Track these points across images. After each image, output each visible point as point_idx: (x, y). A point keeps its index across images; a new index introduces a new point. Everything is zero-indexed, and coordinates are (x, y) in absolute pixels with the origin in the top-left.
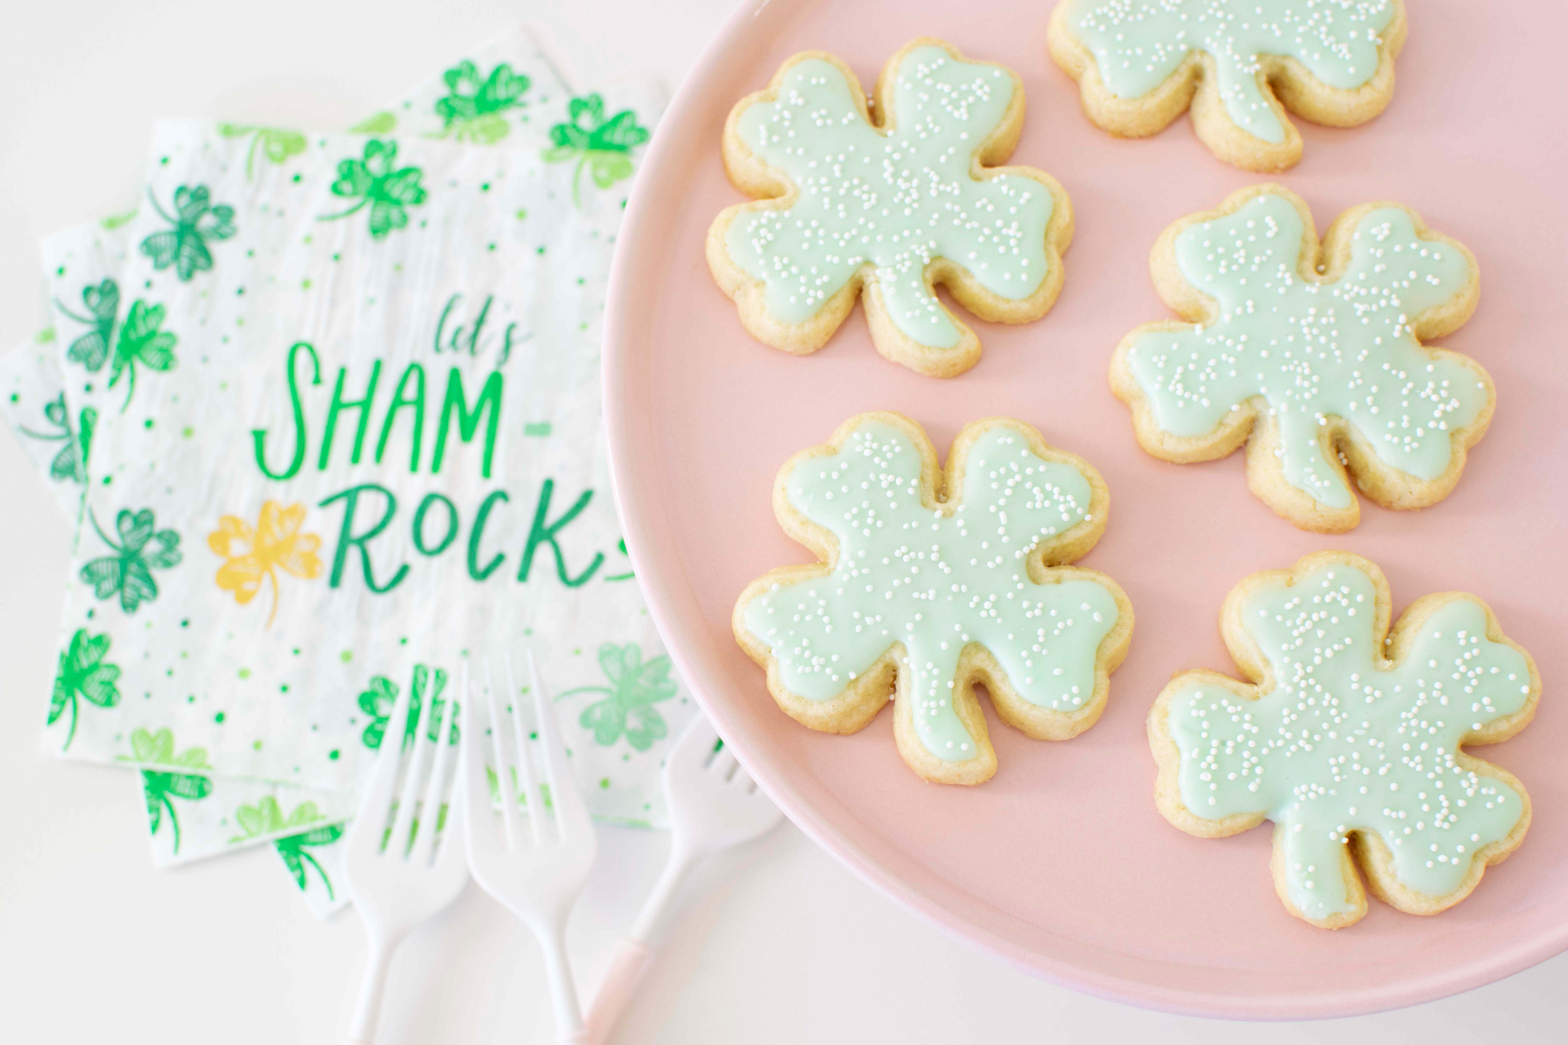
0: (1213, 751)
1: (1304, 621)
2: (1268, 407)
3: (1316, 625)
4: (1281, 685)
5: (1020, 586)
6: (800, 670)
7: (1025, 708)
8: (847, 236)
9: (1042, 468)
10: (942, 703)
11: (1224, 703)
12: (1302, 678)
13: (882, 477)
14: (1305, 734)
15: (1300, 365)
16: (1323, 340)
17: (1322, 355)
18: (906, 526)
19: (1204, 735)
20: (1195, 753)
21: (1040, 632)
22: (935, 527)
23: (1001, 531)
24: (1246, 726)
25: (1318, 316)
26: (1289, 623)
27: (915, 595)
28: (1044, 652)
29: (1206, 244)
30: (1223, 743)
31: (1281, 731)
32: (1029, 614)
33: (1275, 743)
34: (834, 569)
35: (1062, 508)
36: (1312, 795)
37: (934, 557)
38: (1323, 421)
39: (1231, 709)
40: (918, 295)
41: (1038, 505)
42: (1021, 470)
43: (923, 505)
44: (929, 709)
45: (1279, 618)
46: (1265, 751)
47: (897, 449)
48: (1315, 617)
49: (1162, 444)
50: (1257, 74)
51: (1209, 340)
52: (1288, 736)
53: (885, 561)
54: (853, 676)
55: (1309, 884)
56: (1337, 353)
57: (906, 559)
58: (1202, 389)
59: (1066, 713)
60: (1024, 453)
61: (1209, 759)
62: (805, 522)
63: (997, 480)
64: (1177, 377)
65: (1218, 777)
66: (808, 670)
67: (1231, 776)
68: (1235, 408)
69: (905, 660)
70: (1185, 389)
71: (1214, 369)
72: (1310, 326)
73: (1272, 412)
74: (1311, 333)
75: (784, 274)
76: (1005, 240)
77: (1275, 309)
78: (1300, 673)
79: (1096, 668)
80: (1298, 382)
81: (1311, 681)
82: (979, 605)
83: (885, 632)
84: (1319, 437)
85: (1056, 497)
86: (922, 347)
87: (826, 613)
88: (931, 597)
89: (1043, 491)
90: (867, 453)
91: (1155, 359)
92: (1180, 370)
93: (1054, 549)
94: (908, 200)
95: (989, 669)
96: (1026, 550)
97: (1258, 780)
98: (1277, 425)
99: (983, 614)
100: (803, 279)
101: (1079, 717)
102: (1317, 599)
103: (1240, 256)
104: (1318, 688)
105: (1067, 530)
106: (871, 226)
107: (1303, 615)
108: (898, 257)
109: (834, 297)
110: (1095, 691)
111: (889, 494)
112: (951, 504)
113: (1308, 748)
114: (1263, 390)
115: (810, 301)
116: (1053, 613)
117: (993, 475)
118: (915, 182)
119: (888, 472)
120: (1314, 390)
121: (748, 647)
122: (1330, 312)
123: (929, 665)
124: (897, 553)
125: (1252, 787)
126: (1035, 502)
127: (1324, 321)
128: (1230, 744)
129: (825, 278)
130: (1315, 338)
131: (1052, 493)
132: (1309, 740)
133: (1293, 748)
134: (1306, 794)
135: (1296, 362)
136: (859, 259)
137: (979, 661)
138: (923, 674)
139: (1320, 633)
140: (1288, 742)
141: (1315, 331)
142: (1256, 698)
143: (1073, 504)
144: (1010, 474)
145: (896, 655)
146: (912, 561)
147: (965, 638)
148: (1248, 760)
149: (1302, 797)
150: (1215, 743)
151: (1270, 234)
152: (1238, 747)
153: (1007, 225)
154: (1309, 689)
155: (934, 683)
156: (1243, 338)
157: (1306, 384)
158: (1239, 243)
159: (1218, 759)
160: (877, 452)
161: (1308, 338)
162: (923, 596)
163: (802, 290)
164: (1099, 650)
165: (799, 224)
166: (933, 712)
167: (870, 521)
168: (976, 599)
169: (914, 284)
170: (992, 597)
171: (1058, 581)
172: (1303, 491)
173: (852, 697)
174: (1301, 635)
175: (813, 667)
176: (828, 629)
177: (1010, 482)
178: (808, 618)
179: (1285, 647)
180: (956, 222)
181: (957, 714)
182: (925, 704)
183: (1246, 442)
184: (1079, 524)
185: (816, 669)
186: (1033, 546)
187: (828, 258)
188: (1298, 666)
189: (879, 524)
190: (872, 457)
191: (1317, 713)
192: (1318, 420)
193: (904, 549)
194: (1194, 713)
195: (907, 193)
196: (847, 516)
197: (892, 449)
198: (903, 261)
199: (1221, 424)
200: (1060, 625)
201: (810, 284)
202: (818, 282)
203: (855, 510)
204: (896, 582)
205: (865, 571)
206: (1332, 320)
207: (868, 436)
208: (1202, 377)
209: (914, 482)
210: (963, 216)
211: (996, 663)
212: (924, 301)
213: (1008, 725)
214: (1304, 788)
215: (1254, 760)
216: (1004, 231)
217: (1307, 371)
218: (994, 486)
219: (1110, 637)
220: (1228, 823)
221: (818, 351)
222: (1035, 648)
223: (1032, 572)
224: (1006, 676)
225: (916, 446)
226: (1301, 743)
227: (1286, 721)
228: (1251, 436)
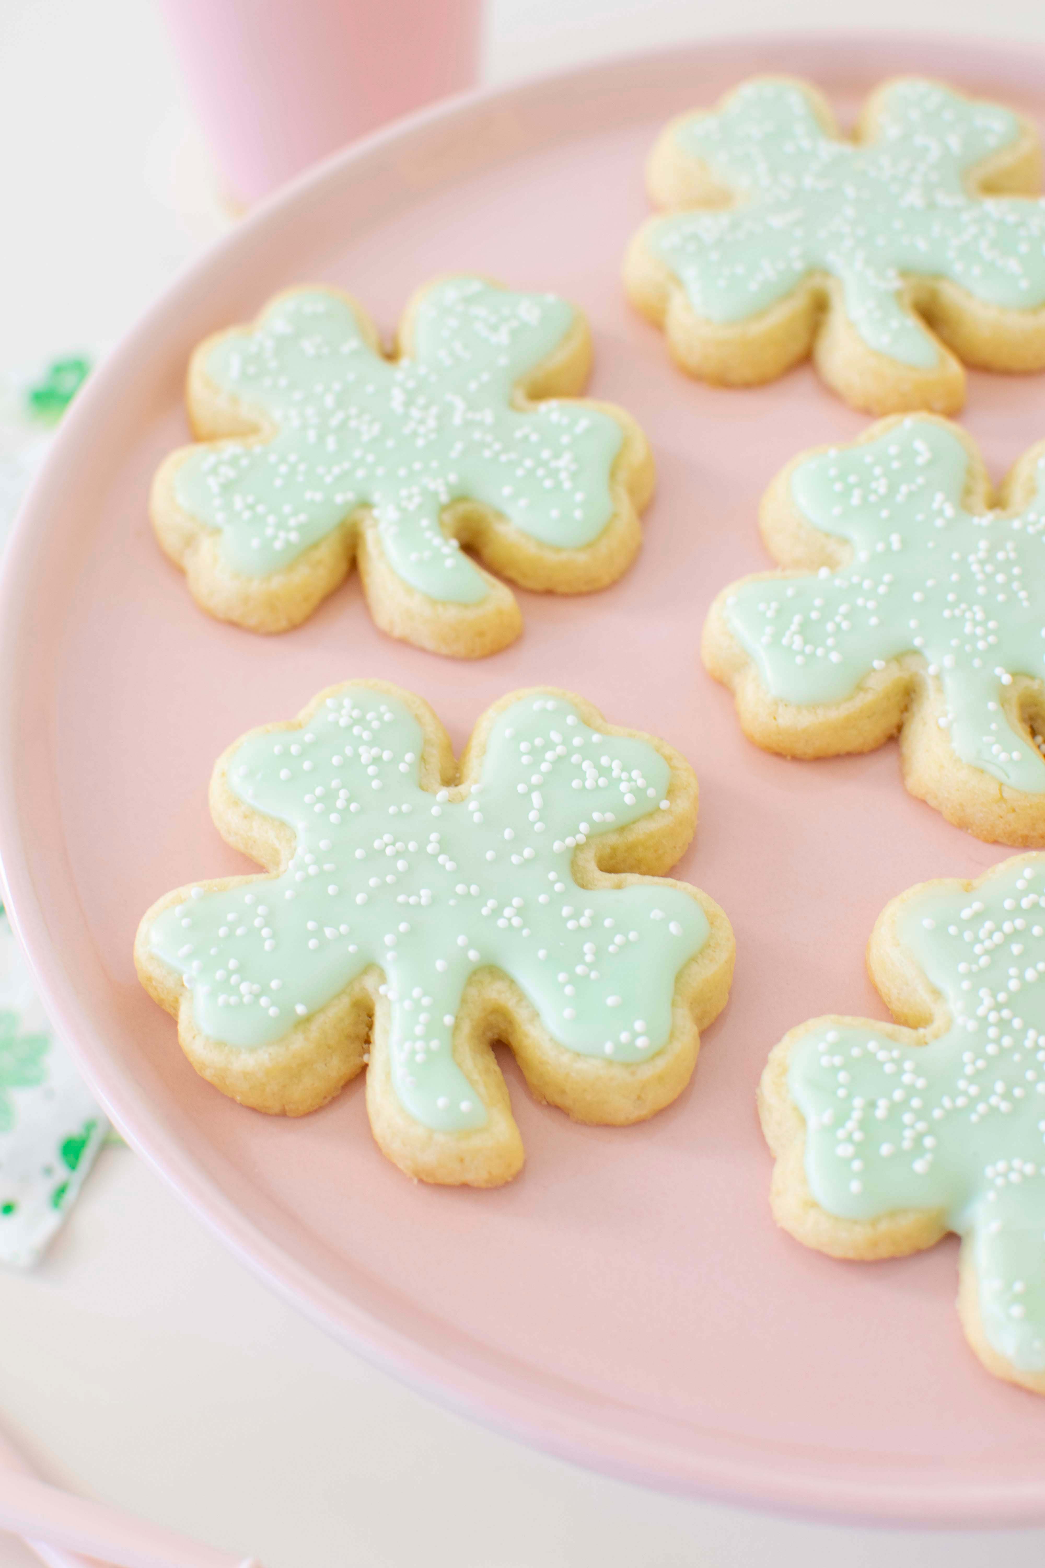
0: (856, 1115)
1: (990, 935)
2: (926, 665)
3: (1010, 938)
4: (960, 1020)
5: (558, 887)
6: (221, 999)
7: (565, 1059)
8: (336, 470)
9: (596, 738)
10: (434, 1044)
11: (872, 1046)
12: (991, 1009)
13: (362, 750)
14: (999, 1087)
15: (970, 609)
16: (1000, 578)
17: (1001, 597)
18: (392, 810)
19: (841, 1093)
20: (827, 1117)
21: (588, 947)
22: (435, 811)
23: (532, 816)
24: (907, 1078)
25: (992, 551)
26: (968, 936)
27: (401, 899)
28: (593, 975)
29: (833, 472)
30: (872, 1105)
31: (962, 1084)
32: (571, 925)
33: (953, 1101)
34: (285, 871)
35: (623, 787)
36: (1014, 1177)
37: (430, 849)
38: (1006, 679)
39: (882, 1055)
40: (428, 534)
41: (589, 784)
42: (566, 742)
43: (423, 790)
44: (413, 1052)
45: (952, 930)
46: (937, 1113)
47: (387, 717)
48: (1007, 927)
49: (775, 719)
50: (898, 295)
51: (838, 582)
52: (973, 1090)
53: (359, 853)
54: (300, 1009)
55: (1016, 1311)
56: (1022, 594)
57: (389, 851)
58: (830, 642)
59: (627, 1065)
60: (570, 720)
61: (850, 1125)
62: (250, 814)
63: (530, 753)
64: (794, 627)
65: (864, 1150)
66: (233, 1000)
67: (885, 1149)
68: (877, 664)
69: (382, 989)
70: (806, 642)
71: (846, 617)
72: (982, 563)
73: (932, 669)
74: (983, 571)
75: (247, 515)
76: (553, 473)
77: (931, 545)
78: (988, 1001)
79: (674, 1004)
80: (968, 628)
81: (1006, 1013)
82: (497, 912)
83: (352, 948)
84: (1003, 702)
85: (615, 773)
86: (433, 602)
87: (267, 924)
88: (423, 901)
89: (597, 766)
90: (343, 722)
91: (761, 607)
92: (797, 619)
93: (614, 849)
94: (422, 430)
95: (509, 1002)
96: (570, 841)
97: (929, 1157)
98: (940, 690)
99: (501, 923)
100: (271, 519)
101: (647, 1072)
102: (1008, 904)
103: (881, 487)
104: (1017, 1023)
105: (634, 822)
106: (370, 458)
107: (988, 925)
108: (404, 493)
109: (315, 546)
110: (672, 1036)
111: (371, 770)
112: (462, 788)
113: (1004, 1106)
114: (917, 642)
115: (278, 545)
116: (608, 923)
117: (524, 746)
118: (434, 410)
119: (371, 744)
120: (991, 639)
121: (154, 983)
122: (1010, 545)
123: (416, 992)
124: (377, 844)
125: (919, 1166)
126: (584, 780)
127: (1001, 556)
128: (882, 1104)
129: (303, 518)
130: (990, 577)
131: (610, 769)
132: (1007, 1095)
133: (981, 1108)
134: (1005, 1175)
135: (963, 606)
136: (350, 496)
137: (496, 993)
138: (407, 1004)
139: (1016, 949)
140: (973, 1102)
141: (989, 568)
142: (922, 1043)
143: (640, 782)
144: (549, 745)
145: (369, 982)
146: (398, 855)
147: (473, 955)
148: (912, 1126)
149: (1000, 1181)
150: (858, 1102)
151: (920, 461)
152: (895, 1110)
153: (557, 456)
154: (1004, 1025)
155: (423, 1017)
156: (887, 578)
157: (979, 631)
158: (877, 471)
159: (863, 1125)
160: (360, 721)
161: (980, 577)
162: (412, 900)
163: (269, 531)
164: (679, 977)
165: (272, 459)
166: (419, 1058)
167: (340, 804)
168: (491, 903)
169: (425, 522)
170: (516, 902)
171: (619, 887)
172: (982, 771)
173: (299, 1044)
174: (987, 952)
175: (241, 997)
176: (267, 945)
177: (549, 755)
178: (239, 932)
179: (962, 967)
180: (487, 453)
181: (459, 1066)
182: (407, 1046)
183: (900, 728)
184: (652, 813)
185: (246, 999)
186: (581, 838)
187: (308, 495)
188: (983, 993)
189: (353, 807)
190: (349, 728)
191: (1017, 1057)
192: (999, 678)
193: (387, 838)
194: (825, 1061)
195: (422, 422)
196: (308, 798)
197: (380, 718)
198: (410, 497)
199: (860, 688)
200: (618, 939)
201: (281, 525)
202: (292, 522)
203: (319, 791)
204: (373, 882)
205: (327, 867)
206: (1012, 555)
207: (347, 702)
208: (830, 627)
209: (409, 757)
210: (497, 446)
211: (521, 997)
212: (437, 541)
213: (544, 1103)
214: (1001, 1166)
215: (921, 1126)
216: (554, 464)
217: (979, 616)
218: (525, 759)
219: (697, 962)
220: (884, 1226)
221: (294, 628)
222: (579, 969)
223: (579, 875)
224: (535, 1015)
225: (418, 718)
226: (994, 1100)
227: (969, 1070)
228: (906, 715)
